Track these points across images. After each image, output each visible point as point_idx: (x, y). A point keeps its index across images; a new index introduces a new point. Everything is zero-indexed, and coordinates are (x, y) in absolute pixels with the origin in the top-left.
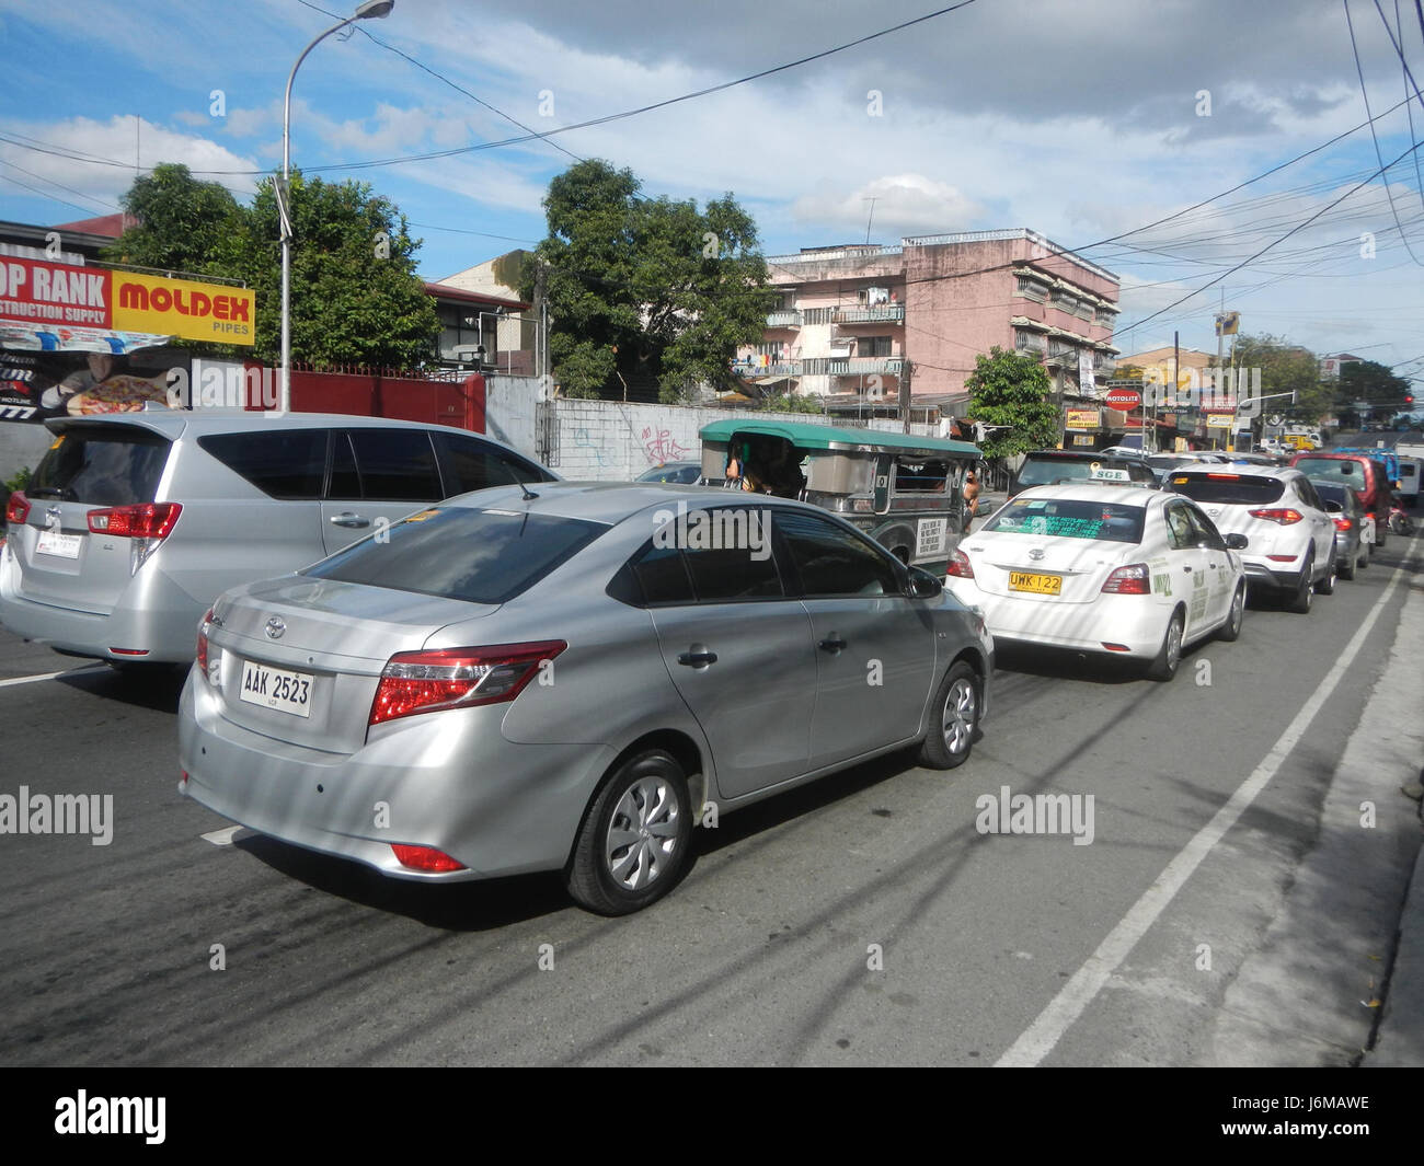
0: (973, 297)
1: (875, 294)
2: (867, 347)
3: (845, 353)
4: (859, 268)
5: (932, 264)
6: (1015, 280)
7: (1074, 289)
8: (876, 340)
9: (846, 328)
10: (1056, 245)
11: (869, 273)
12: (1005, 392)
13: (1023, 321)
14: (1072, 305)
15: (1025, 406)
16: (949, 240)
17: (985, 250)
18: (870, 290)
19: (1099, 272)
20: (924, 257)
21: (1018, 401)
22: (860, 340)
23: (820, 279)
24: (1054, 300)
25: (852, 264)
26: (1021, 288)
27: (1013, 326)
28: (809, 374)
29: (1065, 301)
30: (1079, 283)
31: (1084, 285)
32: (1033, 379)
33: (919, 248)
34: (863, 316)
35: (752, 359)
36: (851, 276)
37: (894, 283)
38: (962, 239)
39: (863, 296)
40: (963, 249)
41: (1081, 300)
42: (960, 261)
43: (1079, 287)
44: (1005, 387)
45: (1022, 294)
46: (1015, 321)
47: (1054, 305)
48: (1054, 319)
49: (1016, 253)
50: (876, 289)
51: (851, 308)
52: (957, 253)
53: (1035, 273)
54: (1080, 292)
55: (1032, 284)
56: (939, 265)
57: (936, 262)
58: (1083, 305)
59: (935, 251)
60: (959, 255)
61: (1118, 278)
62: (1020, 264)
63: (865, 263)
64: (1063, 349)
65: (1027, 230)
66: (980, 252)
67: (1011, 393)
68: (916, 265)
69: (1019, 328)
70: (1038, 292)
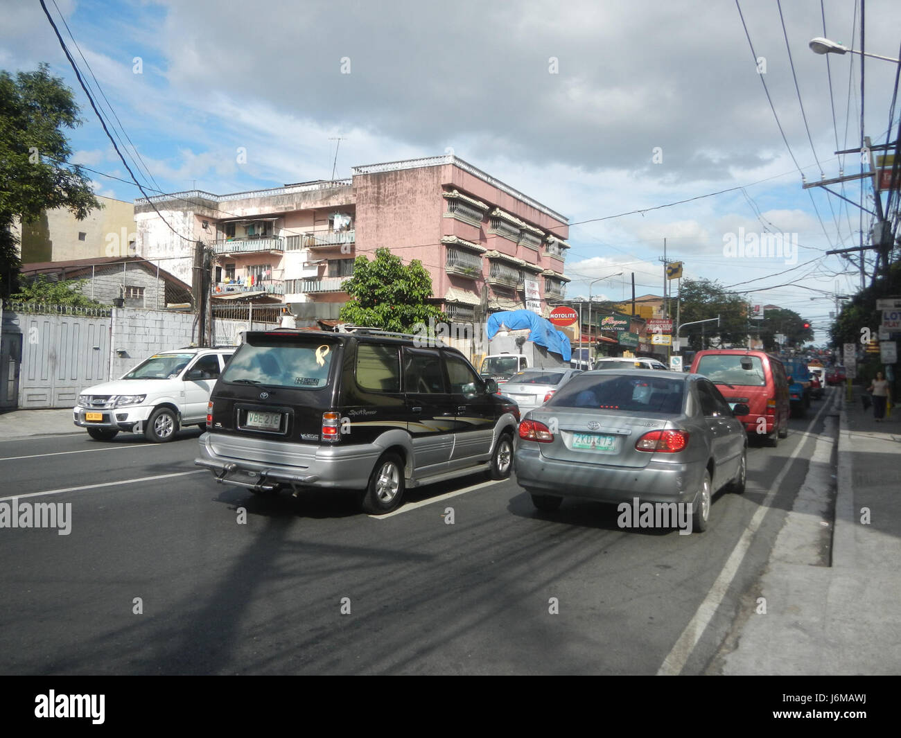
0: (410, 218)
1: (340, 221)
2: (335, 269)
3: (314, 273)
4: (325, 199)
5: (376, 190)
6: (446, 203)
7: (517, 221)
8: (342, 262)
9: (317, 251)
10: (492, 178)
11: (334, 202)
12: (377, 292)
13: (452, 239)
14: (515, 234)
15: (398, 307)
16: (390, 168)
17: (419, 176)
18: (336, 216)
19: (546, 211)
20: (370, 184)
21: (391, 302)
22: (330, 262)
23: (295, 209)
24: (494, 227)
25: (320, 195)
26: (452, 210)
27: (443, 244)
28: (290, 293)
29: (503, 228)
30: (522, 216)
31: (528, 218)
32: (408, 279)
33: (365, 176)
34: (333, 239)
35: (241, 279)
36: (319, 205)
37: (349, 210)
38: (400, 167)
39: (332, 223)
40: (401, 176)
41: (523, 231)
42: (399, 186)
43: (522, 220)
44: (375, 287)
45: (452, 215)
46: (446, 238)
47: (495, 231)
48: (494, 244)
49: (444, 177)
50: (340, 216)
51: (323, 234)
52: (396, 180)
53: (462, 196)
54: (523, 224)
55: (461, 207)
56: (382, 190)
57: (379, 188)
58: (527, 235)
59: (379, 178)
60: (399, 181)
61: (567, 220)
62: (450, 187)
63: (331, 194)
64: (503, 270)
65: (455, 158)
66: (415, 178)
67: (383, 294)
68: (364, 191)
69: (450, 246)
70: (472, 216)
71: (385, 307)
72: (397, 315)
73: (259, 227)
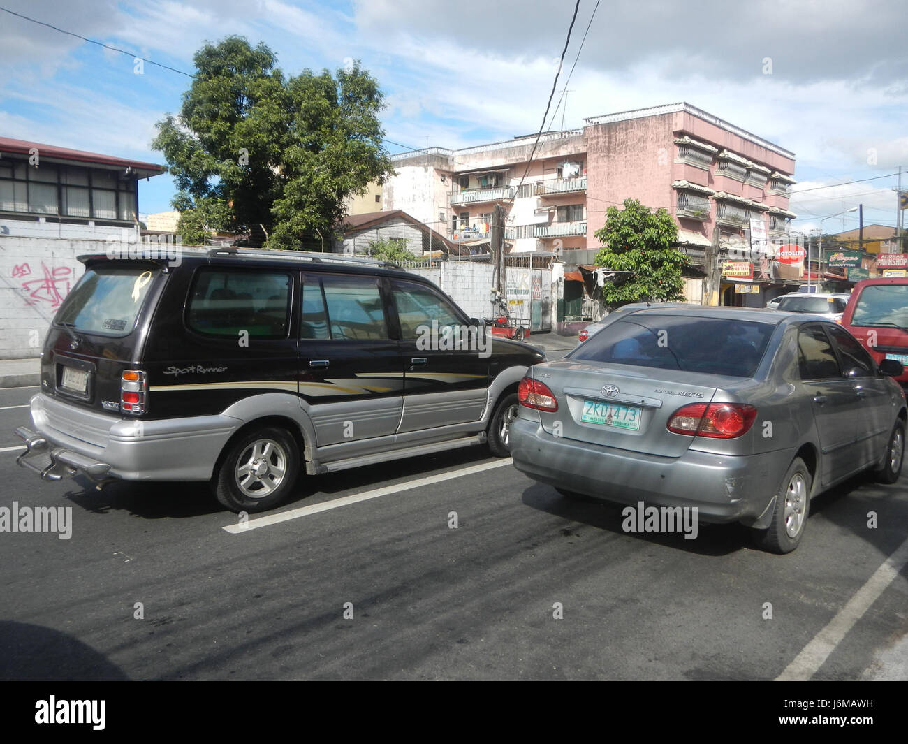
0: (641, 165)
1: (569, 169)
2: (564, 215)
3: (545, 219)
4: (555, 149)
5: (607, 139)
6: (677, 149)
7: (743, 161)
8: (571, 208)
9: (547, 198)
10: (720, 120)
11: (563, 152)
12: (629, 240)
13: (683, 184)
14: (741, 174)
15: (648, 253)
16: (620, 118)
17: (650, 124)
18: (565, 165)
19: (772, 148)
20: (601, 134)
21: (642, 248)
22: (559, 209)
23: (526, 160)
24: (722, 168)
25: (550, 146)
26: (683, 155)
27: (674, 189)
28: (521, 237)
29: (730, 169)
30: (749, 155)
31: (754, 156)
32: (657, 227)
33: (596, 126)
34: (561, 187)
35: (476, 227)
36: (549, 155)
37: (579, 159)
38: (630, 116)
39: (560, 171)
40: (632, 125)
41: (749, 170)
42: (629, 135)
43: (749, 159)
44: (628, 235)
45: (683, 160)
46: (677, 183)
47: (722, 173)
48: (722, 184)
49: (676, 124)
50: (569, 165)
51: (552, 182)
52: (627, 129)
53: (694, 142)
54: (750, 163)
55: (691, 152)
56: (613, 140)
57: (610, 137)
58: (754, 174)
59: (609, 128)
60: (629, 130)
61: (793, 155)
62: (681, 134)
63: (561, 144)
64: (730, 211)
65: (686, 104)
66: (646, 126)
67: (635, 241)
68: (595, 141)
69: (680, 191)
70: (701, 159)
71: (636, 253)
72: (647, 260)
73: (491, 178)
